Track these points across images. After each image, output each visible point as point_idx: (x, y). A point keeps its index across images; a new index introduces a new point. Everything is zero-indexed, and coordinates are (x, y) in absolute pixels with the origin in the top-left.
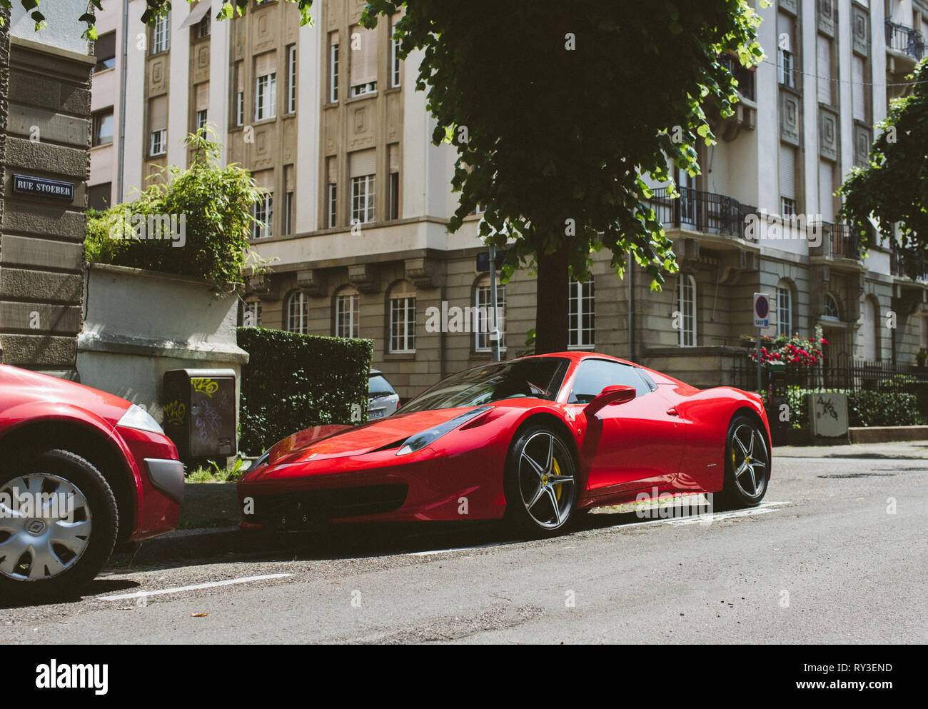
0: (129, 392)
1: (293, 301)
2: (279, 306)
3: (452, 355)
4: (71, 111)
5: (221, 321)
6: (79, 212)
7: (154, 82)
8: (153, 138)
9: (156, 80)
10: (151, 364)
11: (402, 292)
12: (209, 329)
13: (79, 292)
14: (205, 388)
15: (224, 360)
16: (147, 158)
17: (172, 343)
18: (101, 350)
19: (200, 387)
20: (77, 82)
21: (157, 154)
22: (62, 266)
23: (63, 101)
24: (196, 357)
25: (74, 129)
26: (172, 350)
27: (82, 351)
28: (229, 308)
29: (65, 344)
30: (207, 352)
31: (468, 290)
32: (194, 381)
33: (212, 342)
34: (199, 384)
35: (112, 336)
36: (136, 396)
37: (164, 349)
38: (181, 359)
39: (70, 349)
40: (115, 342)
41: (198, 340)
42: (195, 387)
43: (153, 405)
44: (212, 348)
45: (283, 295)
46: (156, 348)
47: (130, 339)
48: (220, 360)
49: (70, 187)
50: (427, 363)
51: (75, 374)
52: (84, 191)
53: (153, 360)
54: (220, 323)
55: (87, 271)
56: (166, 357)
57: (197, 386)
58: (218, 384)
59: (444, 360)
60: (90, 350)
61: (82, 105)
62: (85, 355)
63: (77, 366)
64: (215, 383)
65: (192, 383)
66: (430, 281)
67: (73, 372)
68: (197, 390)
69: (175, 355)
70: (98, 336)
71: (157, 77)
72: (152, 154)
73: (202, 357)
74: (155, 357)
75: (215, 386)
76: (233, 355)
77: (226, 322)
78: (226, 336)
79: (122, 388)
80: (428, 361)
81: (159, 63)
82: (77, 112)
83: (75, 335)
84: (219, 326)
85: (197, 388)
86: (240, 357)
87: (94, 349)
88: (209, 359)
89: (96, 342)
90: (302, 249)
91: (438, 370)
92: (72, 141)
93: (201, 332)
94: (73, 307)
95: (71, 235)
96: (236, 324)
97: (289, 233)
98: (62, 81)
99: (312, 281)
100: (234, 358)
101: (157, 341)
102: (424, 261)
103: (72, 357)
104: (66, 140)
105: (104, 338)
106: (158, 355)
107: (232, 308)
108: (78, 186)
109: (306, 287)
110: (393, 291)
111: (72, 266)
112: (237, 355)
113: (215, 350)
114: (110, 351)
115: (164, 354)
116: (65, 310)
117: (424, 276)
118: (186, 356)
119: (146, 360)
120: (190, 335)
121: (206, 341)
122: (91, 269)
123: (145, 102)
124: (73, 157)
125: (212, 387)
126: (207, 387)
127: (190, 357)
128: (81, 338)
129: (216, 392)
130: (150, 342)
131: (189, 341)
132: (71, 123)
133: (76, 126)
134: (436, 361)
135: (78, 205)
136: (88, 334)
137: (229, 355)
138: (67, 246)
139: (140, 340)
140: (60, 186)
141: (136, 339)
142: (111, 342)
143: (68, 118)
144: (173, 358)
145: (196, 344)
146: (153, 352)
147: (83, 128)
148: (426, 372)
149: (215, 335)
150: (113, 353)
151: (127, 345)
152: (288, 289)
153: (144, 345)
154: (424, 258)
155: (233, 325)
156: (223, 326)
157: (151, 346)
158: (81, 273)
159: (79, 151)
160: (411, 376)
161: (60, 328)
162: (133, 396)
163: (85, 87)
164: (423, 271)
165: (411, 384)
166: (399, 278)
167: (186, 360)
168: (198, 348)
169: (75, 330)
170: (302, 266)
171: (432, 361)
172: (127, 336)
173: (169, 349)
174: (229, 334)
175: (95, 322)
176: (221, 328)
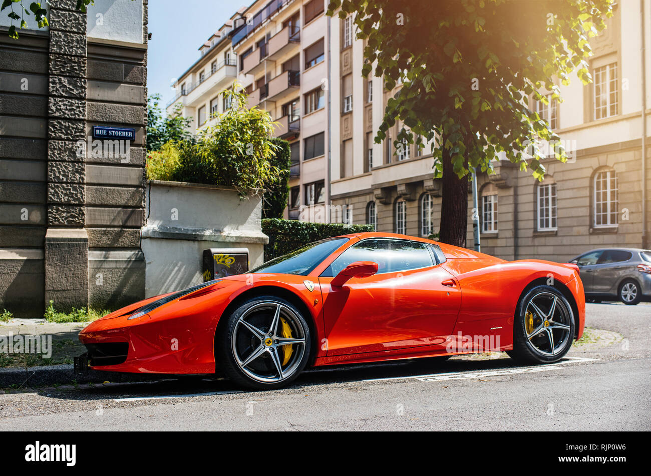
0: (179, 264)
1: (425, 200)
2: (416, 204)
3: (521, 233)
4: (131, 81)
5: (249, 215)
6: (140, 147)
7: (345, 66)
8: (346, 101)
9: (346, 64)
10: (195, 246)
11: (489, 191)
12: (241, 221)
13: (142, 199)
14: (225, 261)
15: (249, 242)
16: (343, 114)
17: (211, 231)
18: (158, 237)
19: (221, 261)
20: (136, 62)
21: (348, 111)
22: (129, 183)
23: (126, 76)
24: (227, 240)
25: (134, 93)
26: (210, 236)
27: (145, 238)
28: (255, 206)
29: (133, 233)
30: (236, 237)
31: (532, 187)
32: (216, 257)
33: (242, 230)
34: (220, 259)
35: (167, 228)
36: (184, 267)
37: (203, 235)
38: (217, 242)
39: (136, 237)
40: (168, 232)
41: (232, 229)
42: (217, 261)
43: (198, 272)
44: (241, 234)
45: (418, 196)
46: (198, 235)
47: (180, 229)
48: (246, 242)
49: (132, 132)
50: (505, 240)
51: (140, 253)
52: (143, 134)
53: (196, 243)
54: (248, 217)
55: (149, 186)
56: (206, 241)
57: (218, 259)
58: (235, 258)
59: (516, 237)
60: (150, 238)
61: (139, 76)
62: (147, 241)
63: (142, 248)
64: (233, 258)
65: (215, 258)
66: (506, 182)
67: (139, 252)
68: (218, 263)
69: (212, 240)
70: (157, 228)
71: (346, 62)
72: (346, 111)
73: (232, 240)
74: (198, 241)
75: (232, 260)
76: (256, 238)
77: (253, 215)
78: (253, 225)
79: (175, 262)
80: (506, 238)
81: (347, 54)
82: (136, 82)
83: (139, 227)
84: (247, 219)
85: (219, 262)
86: (262, 239)
87: (153, 237)
88: (238, 241)
89: (154, 232)
90: (427, 165)
91: (512, 244)
92: (133, 101)
93: (234, 224)
94: (138, 209)
95: (134, 162)
96: (261, 217)
97: (420, 155)
98: (125, 62)
99: (433, 187)
100: (257, 240)
101: (200, 230)
102: (501, 169)
103: (138, 242)
104: (128, 101)
105: (161, 229)
106: (199, 239)
107: (257, 206)
108: (138, 131)
109: (430, 190)
110: (484, 191)
111: (136, 183)
112: (259, 239)
113: (243, 235)
114: (164, 237)
115: (204, 239)
116: (132, 212)
117: (501, 180)
118: (220, 240)
119: (191, 243)
120: (225, 226)
121: (237, 229)
122: (151, 184)
123: (340, 79)
124: (134, 111)
125: (230, 261)
126: (226, 261)
127: (224, 240)
128: (144, 230)
129: (234, 263)
130: (194, 231)
131: (225, 229)
132: (132, 90)
133: (135, 91)
134: (510, 238)
135: (139, 143)
136: (150, 226)
137: (253, 238)
138: (132, 170)
139: (188, 230)
140: (125, 131)
141: (184, 229)
142: (165, 231)
143: (130, 87)
144: (211, 241)
145: (230, 232)
146: (196, 238)
147: (140, 92)
148: (505, 245)
149: (245, 225)
150: (167, 239)
151: (177, 233)
152: (421, 192)
153: (189, 233)
154: (500, 167)
155: (258, 218)
156: (251, 219)
157: (194, 233)
158: (144, 187)
159: (138, 107)
160: (496, 249)
161: (129, 224)
162: (183, 267)
163: (141, 64)
164: (500, 176)
165: (496, 254)
166: (487, 181)
167: (220, 242)
168: (230, 234)
169: (139, 225)
170: (426, 176)
171: (509, 238)
172: (179, 227)
173: (207, 235)
174: (255, 224)
175: (156, 219)
176: (249, 220)
